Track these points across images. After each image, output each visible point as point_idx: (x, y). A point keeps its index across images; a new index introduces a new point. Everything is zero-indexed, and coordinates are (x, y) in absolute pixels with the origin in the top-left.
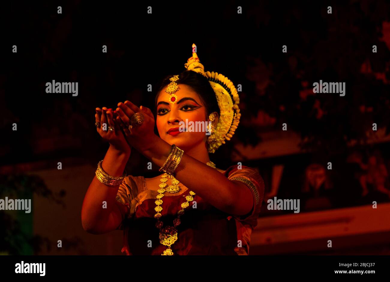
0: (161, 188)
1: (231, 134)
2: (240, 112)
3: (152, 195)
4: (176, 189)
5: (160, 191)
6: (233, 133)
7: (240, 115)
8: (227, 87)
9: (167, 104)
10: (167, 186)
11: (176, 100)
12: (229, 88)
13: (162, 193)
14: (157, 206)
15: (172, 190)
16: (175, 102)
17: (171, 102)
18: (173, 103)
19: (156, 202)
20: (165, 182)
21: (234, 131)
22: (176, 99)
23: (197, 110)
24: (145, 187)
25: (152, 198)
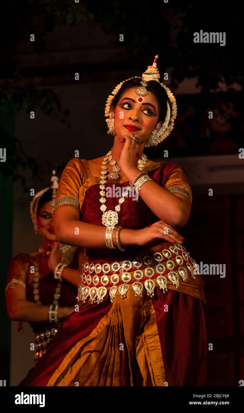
0: (103, 175)
1: (160, 140)
2: (173, 126)
3: (97, 182)
4: (116, 177)
5: (102, 178)
6: (162, 140)
7: (173, 128)
8: (170, 100)
9: (134, 101)
10: (108, 173)
11: (142, 102)
12: (172, 102)
13: (104, 179)
14: (101, 190)
15: (113, 177)
16: (141, 102)
17: (138, 101)
18: (139, 103)
19: (100, 187)
20: (105, 170)
21: (164, 139)
22: (143, 100)
23: (154, 117)
24: (90, 174)
25: (97, 184)
